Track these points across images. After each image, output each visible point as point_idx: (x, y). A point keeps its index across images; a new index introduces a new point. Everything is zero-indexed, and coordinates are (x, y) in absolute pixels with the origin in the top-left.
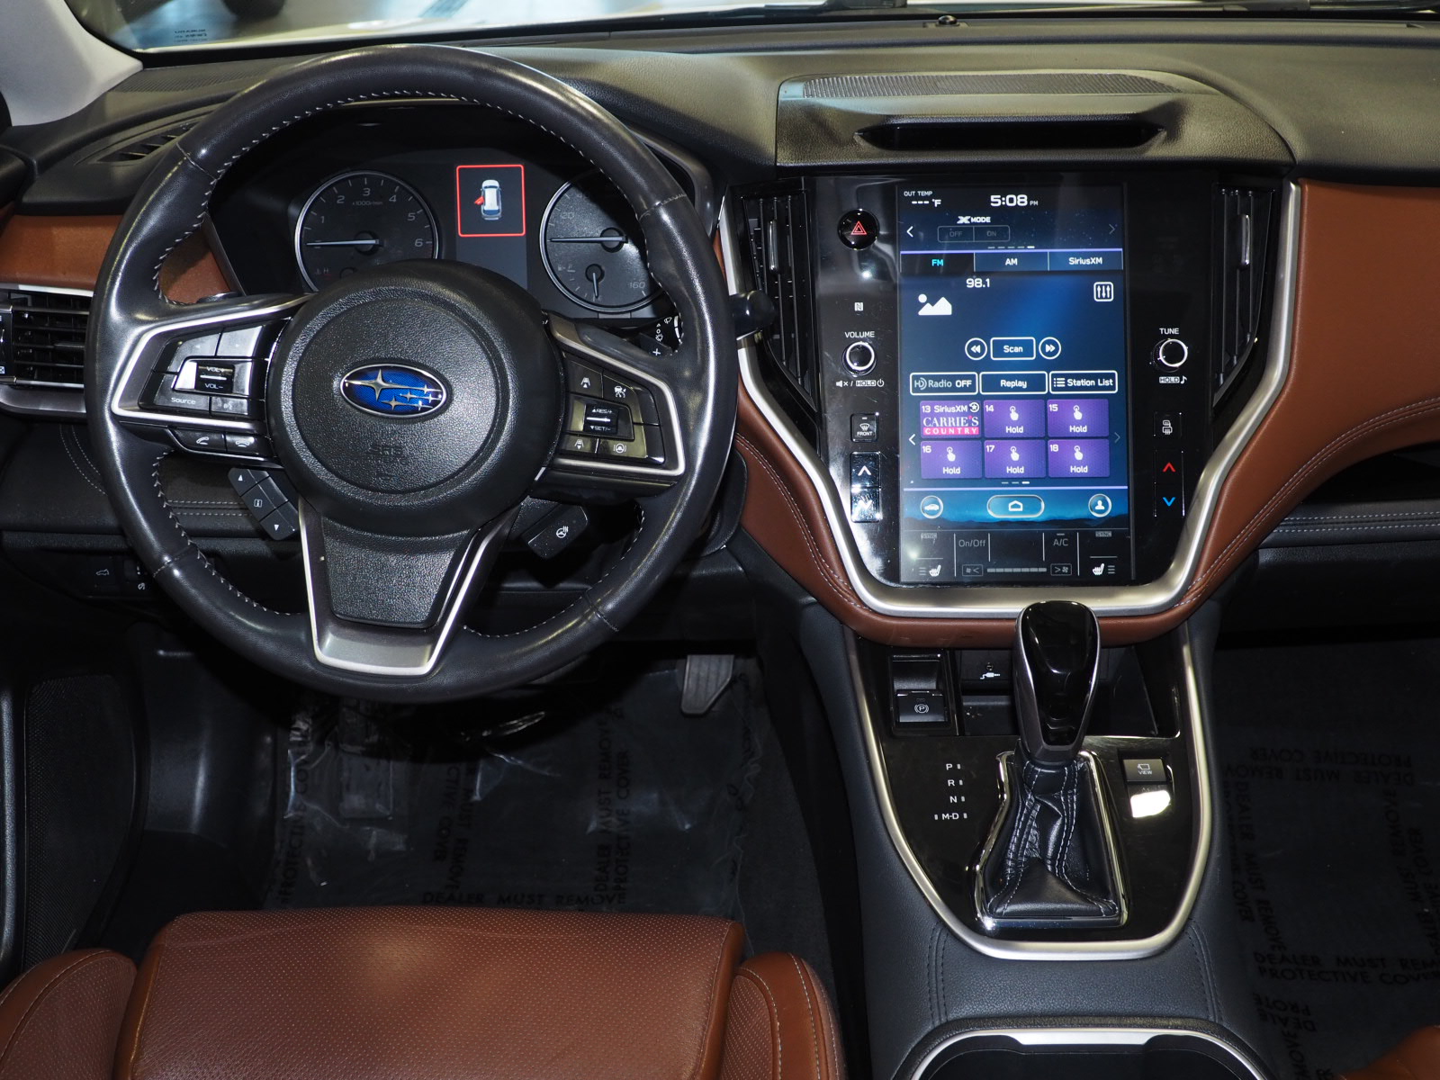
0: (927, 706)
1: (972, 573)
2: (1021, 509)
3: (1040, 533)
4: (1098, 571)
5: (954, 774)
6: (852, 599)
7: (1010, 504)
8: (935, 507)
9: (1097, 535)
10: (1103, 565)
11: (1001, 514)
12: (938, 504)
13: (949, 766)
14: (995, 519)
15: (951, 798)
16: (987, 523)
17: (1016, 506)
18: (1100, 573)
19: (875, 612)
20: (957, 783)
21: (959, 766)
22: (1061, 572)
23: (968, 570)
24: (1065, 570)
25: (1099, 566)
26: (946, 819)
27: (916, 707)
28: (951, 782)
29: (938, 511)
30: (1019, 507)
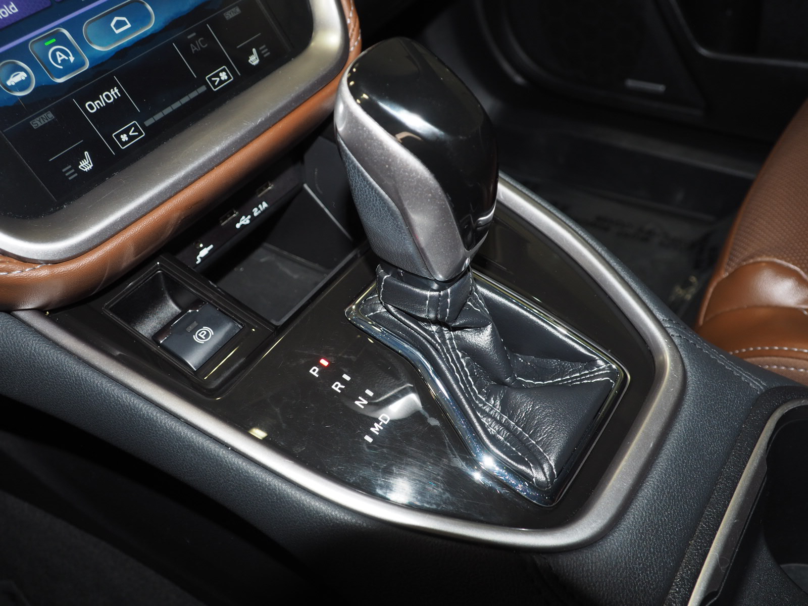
0: (205, 328)
1: (131, 138)
2: (129, 26)
3: (170, 44)
4: (254, 60)
5: (330, 375)
6: (10, 266)
7: (112, 24)
8: (22, 76)
9: (227, 18)
10: (254, 50)
11: (109, 44)
12: (23, 70)
13: (314, 371)
14: (108, 52)
15: (357, 403)
16: (102, 64)
17: (119, 24)
18: (257, 61)
19: (55, 263)
20: (343, 382)
21: (324, 362)
22: (221, 82)
23: (124, 138)
24: (223, 76)
25: (252, 54)
26: (380, 431)
27: (195, 337)
28: (337, 387)
29: (29, 78)
30: (124, 23)
